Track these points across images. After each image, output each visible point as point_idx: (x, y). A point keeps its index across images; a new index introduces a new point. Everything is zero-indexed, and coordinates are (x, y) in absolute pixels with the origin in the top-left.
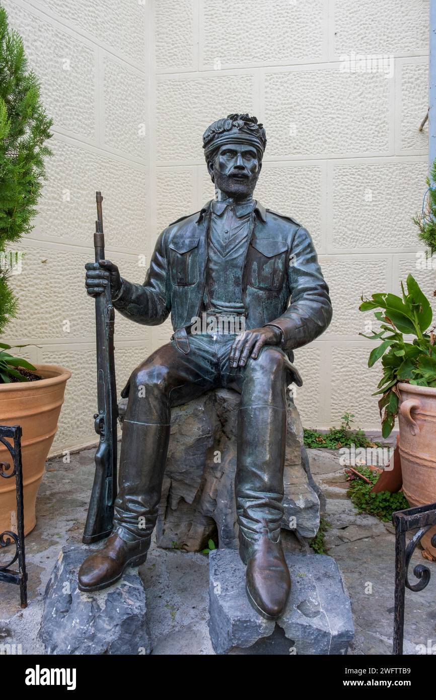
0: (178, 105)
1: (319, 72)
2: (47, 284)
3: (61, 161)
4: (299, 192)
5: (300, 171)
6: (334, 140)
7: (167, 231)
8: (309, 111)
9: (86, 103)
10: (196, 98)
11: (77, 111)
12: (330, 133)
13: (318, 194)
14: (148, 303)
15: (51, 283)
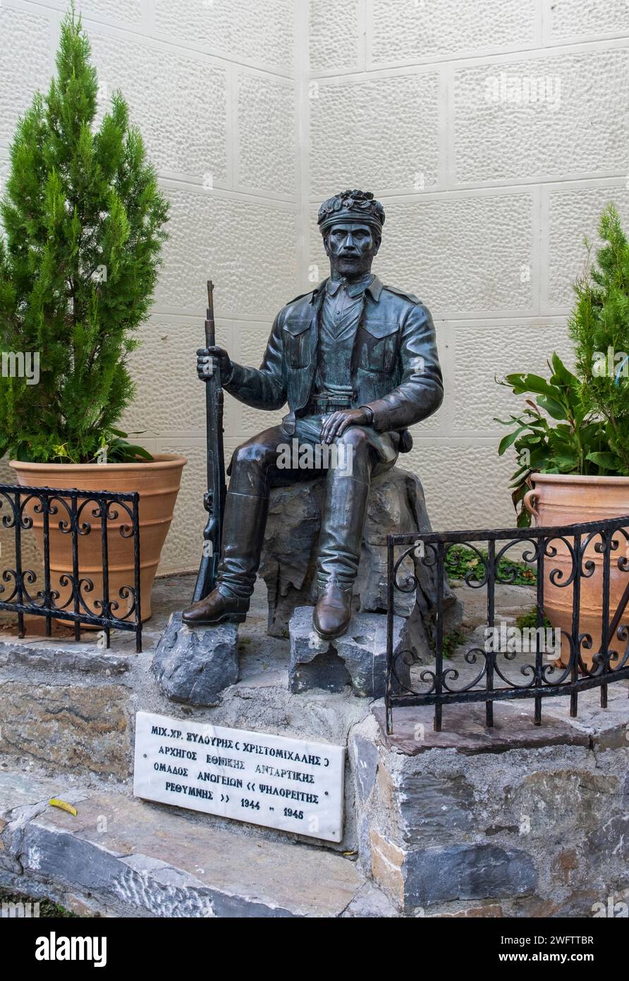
0: (338, 119)
1: (529, 63)
2: (167, 365)
3: (185, 215)
4: (502, 231)
5: (503, 201)
6: (550, 155)
7: (284, 311)
8: (516, 117)
9: (216, 137)
10: (362, 107)
11: (204, 150)
12: (544, 147)
13: (528, 233)
14: (261, 386)
15: (172, 363)
